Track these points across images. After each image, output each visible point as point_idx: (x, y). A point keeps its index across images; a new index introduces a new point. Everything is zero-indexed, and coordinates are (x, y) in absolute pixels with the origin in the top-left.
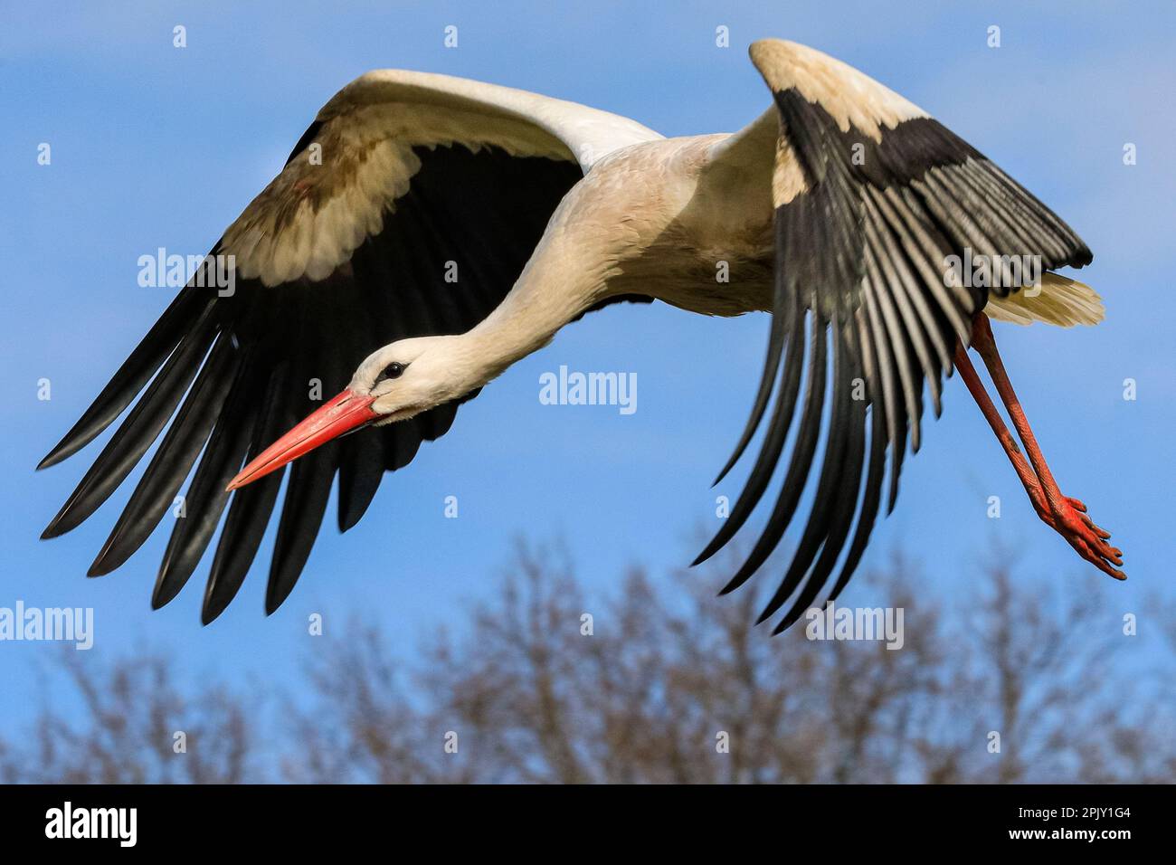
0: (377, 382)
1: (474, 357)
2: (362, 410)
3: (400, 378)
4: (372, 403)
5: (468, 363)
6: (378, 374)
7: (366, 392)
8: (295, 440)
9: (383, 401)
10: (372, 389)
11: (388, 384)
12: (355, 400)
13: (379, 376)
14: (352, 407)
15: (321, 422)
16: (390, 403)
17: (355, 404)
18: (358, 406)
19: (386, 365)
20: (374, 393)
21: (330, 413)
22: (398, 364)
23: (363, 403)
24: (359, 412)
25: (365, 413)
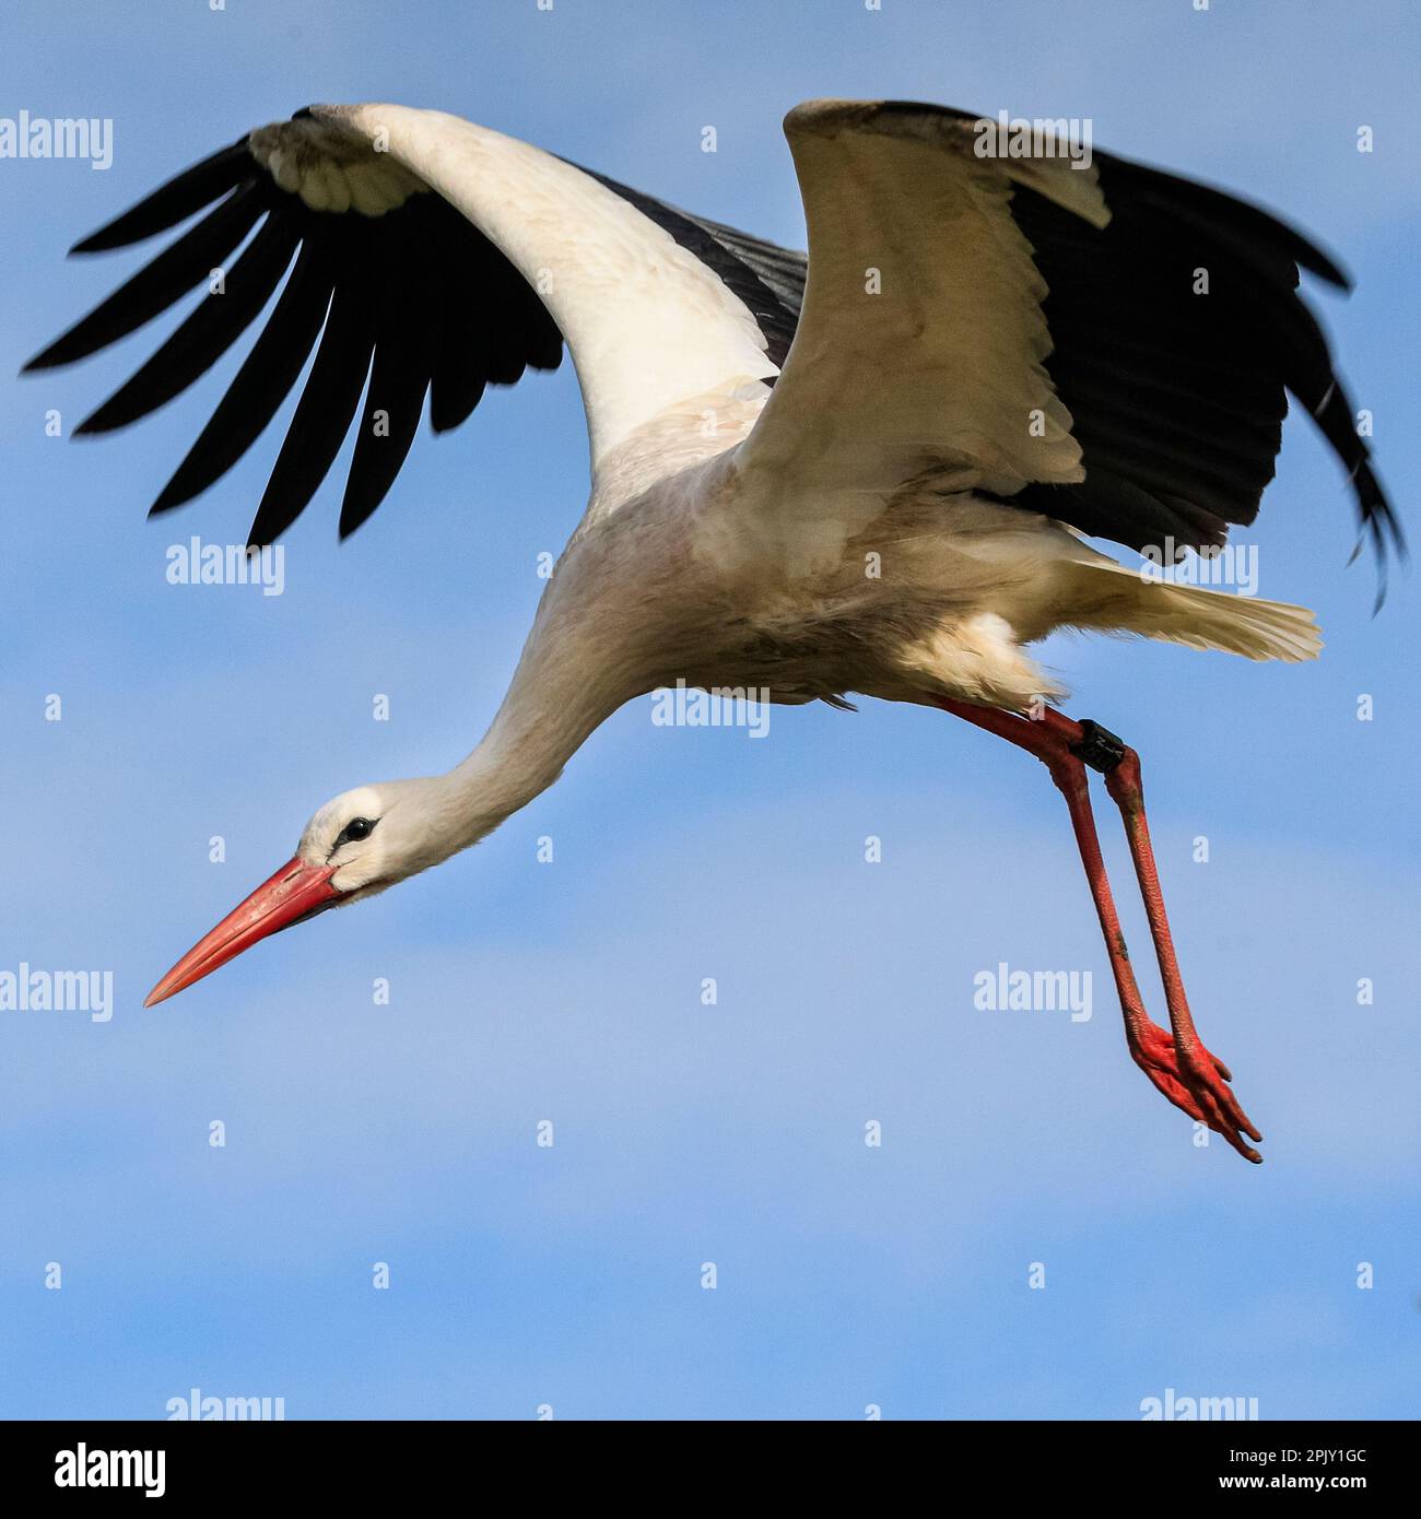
0: (337, 846)
1: (462, 806)
2: (317, 887)
3: (367, 839)
4: (332, 875)
5: (454, 815)
6: (337, 836)
7: (322, 861)
8: (231, 932)
9: (345, 873)
10: (330, 857)
11: (352, 849)
12: (309, 873)
13: (339, 838)
14: (305, 882)
15: (263, 905)
16: (356, 875)
17: (309, 877)
18: (312, 881)
19: (348, 822)
20: (334, 862)
21: (275, 893)
22: (365, 822)
23: (318, 876)
24: (316, 889)
25: (322, 890)
